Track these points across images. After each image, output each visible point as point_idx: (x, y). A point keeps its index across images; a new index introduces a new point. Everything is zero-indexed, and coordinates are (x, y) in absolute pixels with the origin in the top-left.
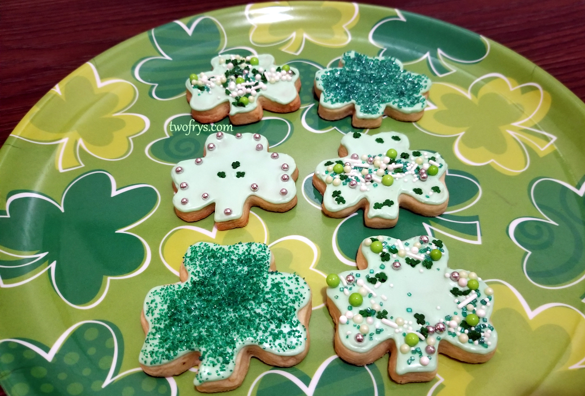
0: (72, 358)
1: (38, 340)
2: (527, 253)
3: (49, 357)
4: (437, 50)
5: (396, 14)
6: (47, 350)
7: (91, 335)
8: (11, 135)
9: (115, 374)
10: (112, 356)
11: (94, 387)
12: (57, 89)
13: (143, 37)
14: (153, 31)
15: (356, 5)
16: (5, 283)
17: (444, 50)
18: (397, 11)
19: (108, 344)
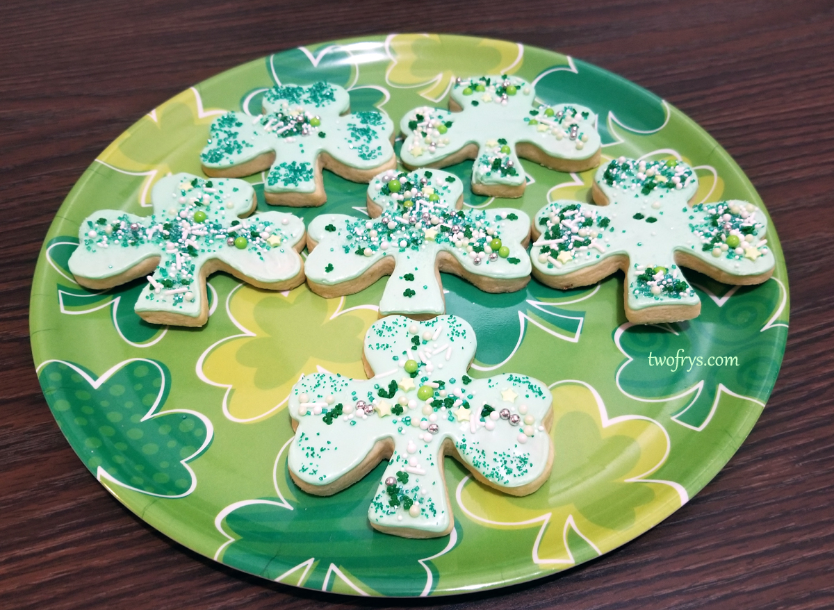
0: (118, 390)
1: (88, 367)
2: (628, 359)
3: (96, 385)
4: (607, 114)
5: (568, 63)
6: (95, 378)
7: (141, 372)
8: (96, 160)
9: (156, 412)
10: (157, 395)
11: (134, 419)
12: (154, 116)
13: (260, 63)
14: (272, 58)
15: (520, 48)
16: (65, 309)
17: (616, 113)
18: (569, 60)
19: (155, 383)
